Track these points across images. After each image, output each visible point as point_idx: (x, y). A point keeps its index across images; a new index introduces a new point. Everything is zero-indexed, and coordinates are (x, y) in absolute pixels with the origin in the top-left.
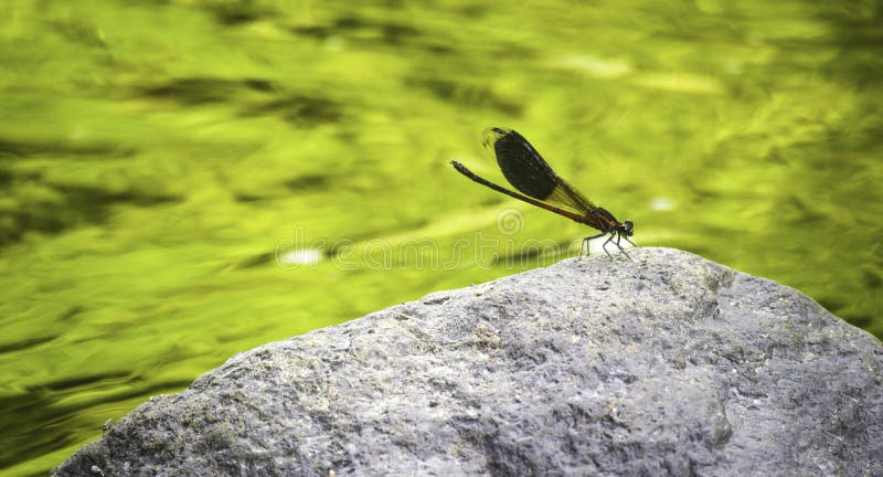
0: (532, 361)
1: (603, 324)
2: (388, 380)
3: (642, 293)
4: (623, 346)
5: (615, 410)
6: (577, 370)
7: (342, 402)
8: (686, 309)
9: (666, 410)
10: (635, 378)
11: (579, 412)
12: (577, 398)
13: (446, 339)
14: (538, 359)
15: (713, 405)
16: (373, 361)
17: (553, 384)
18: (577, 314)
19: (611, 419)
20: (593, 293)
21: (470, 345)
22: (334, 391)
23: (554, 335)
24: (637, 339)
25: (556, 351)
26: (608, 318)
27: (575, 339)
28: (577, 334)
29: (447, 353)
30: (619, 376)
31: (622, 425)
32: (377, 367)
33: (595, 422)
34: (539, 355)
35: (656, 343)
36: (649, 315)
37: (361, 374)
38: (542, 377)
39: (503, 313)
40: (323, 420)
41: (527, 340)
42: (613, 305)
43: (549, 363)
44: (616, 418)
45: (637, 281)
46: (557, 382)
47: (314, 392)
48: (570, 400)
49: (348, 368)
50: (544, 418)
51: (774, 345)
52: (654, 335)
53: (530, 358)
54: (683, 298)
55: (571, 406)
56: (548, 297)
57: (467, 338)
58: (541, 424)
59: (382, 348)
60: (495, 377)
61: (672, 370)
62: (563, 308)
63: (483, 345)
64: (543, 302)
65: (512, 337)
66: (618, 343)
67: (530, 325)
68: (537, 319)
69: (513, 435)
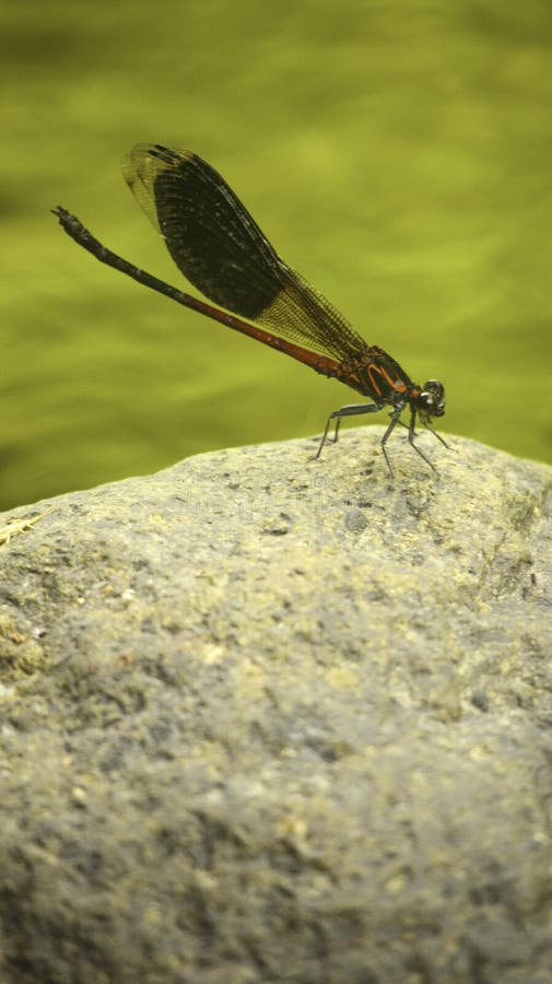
0: (113, 706)
1: (277, 619)
3: (364, 538)
4: (320, 670)
5: (300, 828)
6: (219, 730)
8: (461, 577)
9: (417, 827)
10: (348, 750)
11: (216, 832)
12: (214, 797)
14: (126, 699)
15: (526, 814)
17: (162, 765)
18: (218, 593)
19: (291, 851)
20: (253, 542)
23: (163, 644)
24: (352, 654)
25: (170, 681)
26: (287, 605)
27: (213, 654)
28: (216, 640)
30: (311, 744)
31: (318, 866)
33: (253, 858)
34: (130, 691)
35: (393, 663)
36: (379, 596)
38: (136, 747)
39: (51, 589)
41: (103, 656)
42: (299, 572)
43: (150, 715)
44: (305, 849)
45: (353, 509)
46: (168, 757)
48: (196, 803)
50: (138, 849)
52: (391, 643)
53: (110, 698)
54: (456, 550)
55: (201, 816)
56: (153, 552)
58: (131, 861)
61: (431, 726)
62: (186, 578)
64: (141, 565)
65: (72, 649)
66: (307, 664)
67: (111, 620)
68: (126, 605)
69: (64, 889)
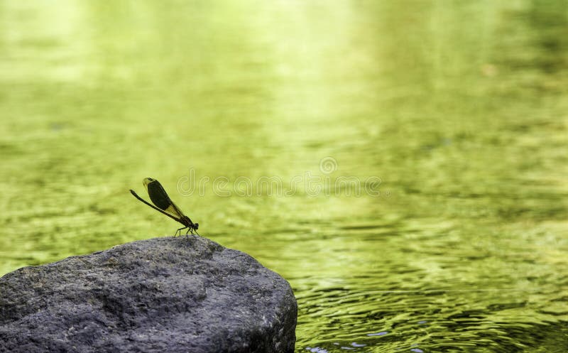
1: (160, 256)
2: (69, 277)
5: (158, 286)
6: (146, 272)
7: (48, 284)
8: (197, 254)
9: (179, 287)
10: (169, 275)
11: (143, 287)
12: (144, 282)
13: (97, 264)
15: (201, 286)
16: (65, 271)
17: (135, 277)
18: (151, 252)
19: (156, 289)
20: (159, 246)
21: (106, 265)
22: (45, 280)
23: (140, 260)
24: (173, 262)
25: (139, 265)
26: (162, 254)
27: (148, 261)
29: (96, 268)
30: (163, 275)
31: (160, 292)
32: (66, 273)
33: (149, 290)
34: (132, 267)
35: (181, 264)
36: (180, 254)
37: (59, 275)
38: (131, 275)
39: (121, 253)
40: (39, 291)
41: (128, 262)
42: (166, 250)
43: (135, 270)
46: (137, 276)
47: (38, 281)
48: (140, 282)
49: (53, 273)
50: (129, 289)
51: (233, 270)
52: (181, 261)
53: (128, 268)
54: (197, 250)
55: (141, 284)
56: (140, 248)
57: (105, 263)
58: (127, 291)
59: (69, 266)
60: (112, 275)
61: (186, 274)
62: (145, 251)
63: (110, 265)
65: (123, 261)
66: (165, 263)
67: (130, 257)
68: (134, 255)
69: (115, 295)
